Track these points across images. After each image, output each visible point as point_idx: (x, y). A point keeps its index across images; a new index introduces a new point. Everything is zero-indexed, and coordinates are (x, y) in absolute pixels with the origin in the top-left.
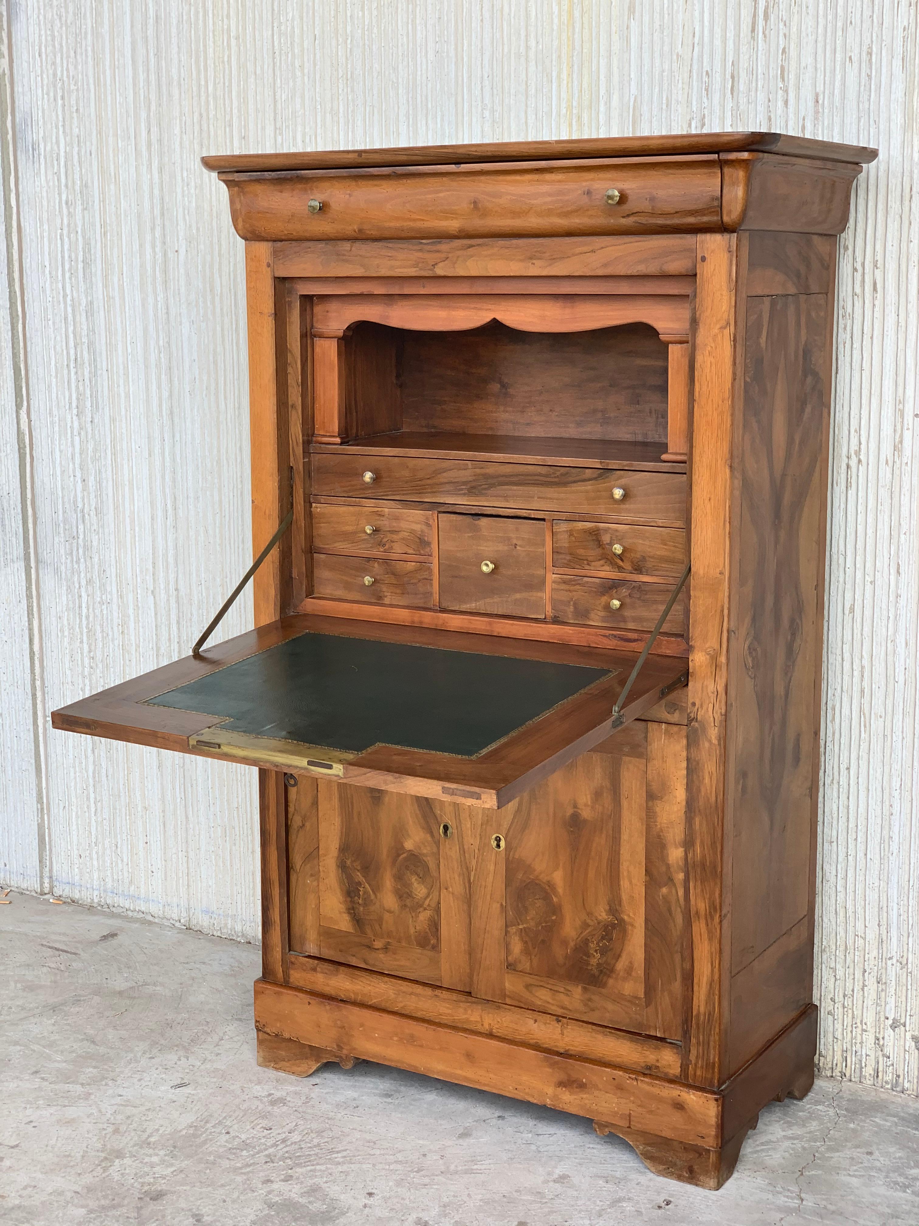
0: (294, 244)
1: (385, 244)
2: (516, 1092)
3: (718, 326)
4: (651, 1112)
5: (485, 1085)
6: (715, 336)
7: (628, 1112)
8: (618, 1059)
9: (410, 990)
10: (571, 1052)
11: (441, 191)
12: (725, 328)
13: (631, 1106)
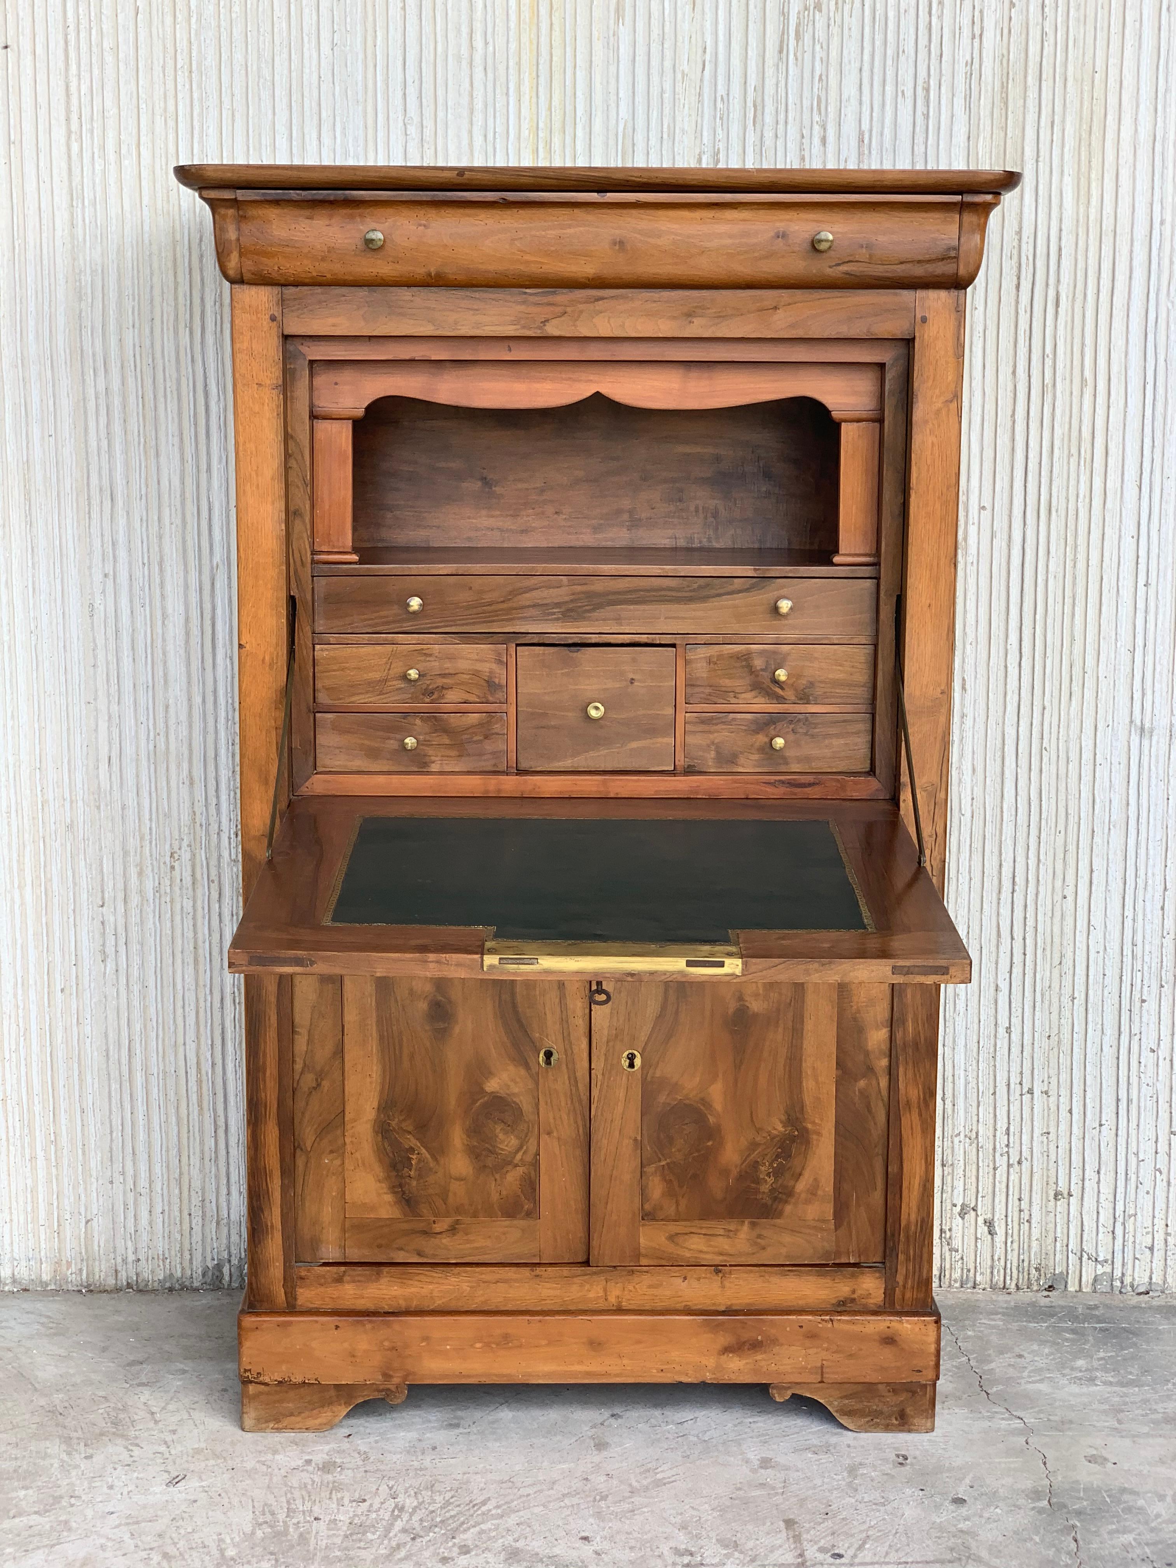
0: (319, 290)
1: (468, 294)
2: (661, 1374)
3: (942, 399)
4: (851, 1356)
5: (616, 1375)
6: (938, 412)
7: (819, 1365)
8: (800, 1302)
9: (497, 1276)
10: (734, 1308)
11: (570, 226)
12: (951, 401)
13: (824, 1355)
